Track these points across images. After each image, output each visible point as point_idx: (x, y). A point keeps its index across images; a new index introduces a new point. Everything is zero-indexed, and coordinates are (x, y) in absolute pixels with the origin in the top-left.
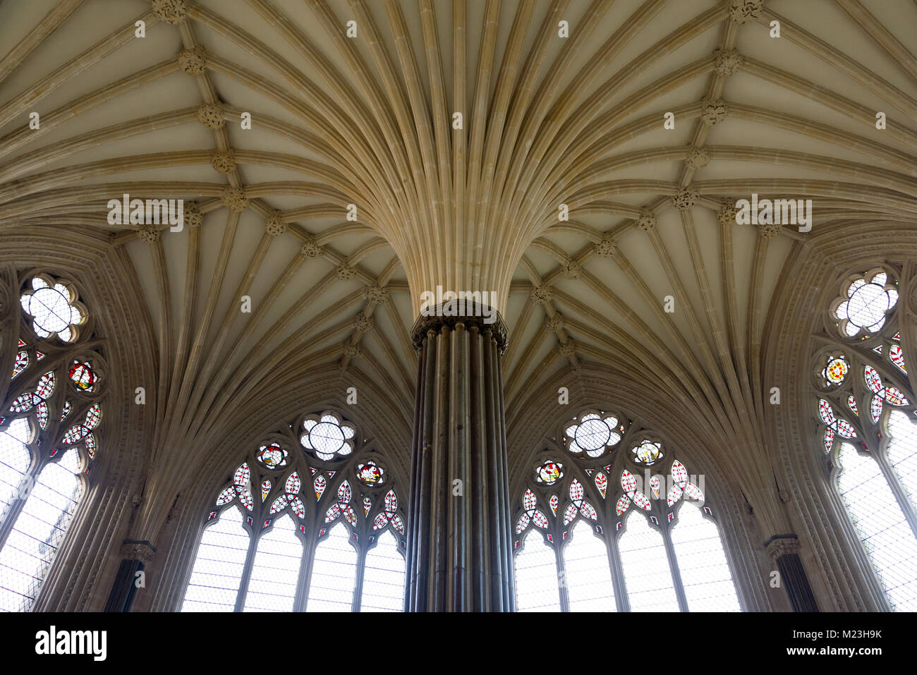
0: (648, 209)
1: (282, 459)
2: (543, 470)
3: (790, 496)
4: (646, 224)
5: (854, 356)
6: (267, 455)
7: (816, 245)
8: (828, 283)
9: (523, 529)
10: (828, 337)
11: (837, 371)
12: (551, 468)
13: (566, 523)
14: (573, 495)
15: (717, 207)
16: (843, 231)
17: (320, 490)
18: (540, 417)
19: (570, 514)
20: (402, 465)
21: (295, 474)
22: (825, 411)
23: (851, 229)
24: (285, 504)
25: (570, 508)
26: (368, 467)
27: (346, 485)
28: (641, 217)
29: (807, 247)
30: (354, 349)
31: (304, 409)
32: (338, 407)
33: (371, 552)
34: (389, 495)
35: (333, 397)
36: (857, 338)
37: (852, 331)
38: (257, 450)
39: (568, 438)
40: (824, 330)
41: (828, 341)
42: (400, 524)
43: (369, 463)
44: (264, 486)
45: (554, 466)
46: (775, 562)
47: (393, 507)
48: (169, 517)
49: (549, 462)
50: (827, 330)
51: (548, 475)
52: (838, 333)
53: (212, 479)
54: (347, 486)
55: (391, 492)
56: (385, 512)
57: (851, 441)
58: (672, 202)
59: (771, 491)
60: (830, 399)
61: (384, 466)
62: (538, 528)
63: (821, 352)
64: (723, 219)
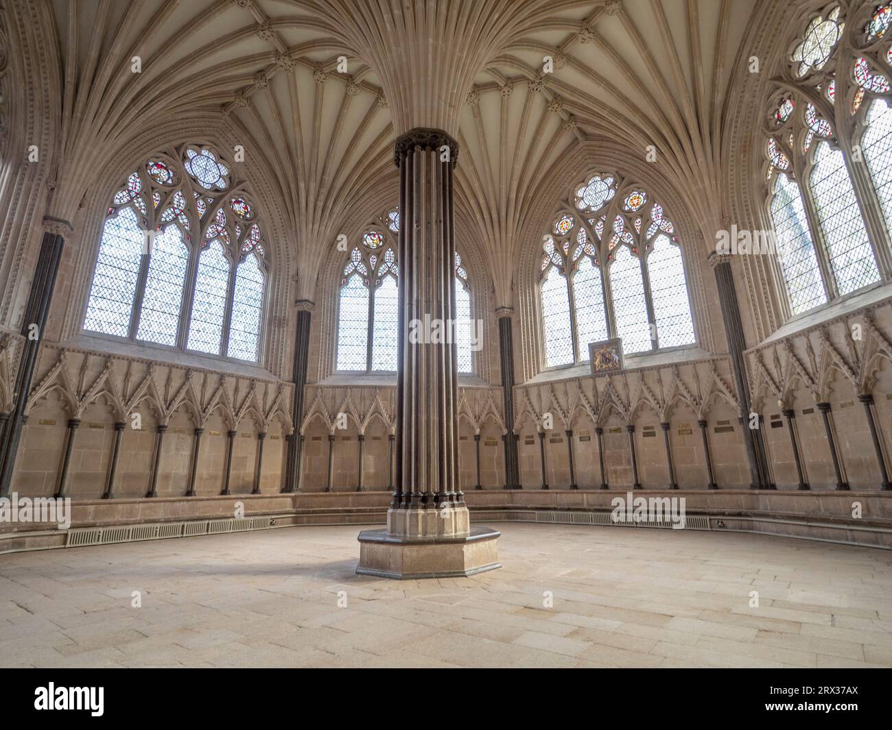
0: (511, 81)
1: (169, 178)
2: (368, 237)
3: (518, 288)
4: (506, 92)
5: (578, 220)
6: (155, 171)
7: (586, 146)
8: (582, 172)
9: (349, 272)
10: (569, 205)
11: (565, 226)
12: (375, 237)
13: (380, 274)
14: (387, 258)
15: (550, 98)
16: (605, 144)
17: (201, 211)
18: (375, 200)
19: (383, 269)
20: (268, 208)
21: (180, 194)
22: (549, 246)
23: (610, 145)
24: (173, 215)
25: (383, 266)
26: (239, 202)
27: (221, 212)
28: (506, 85)
29: (581, 145)
30: (246, 101)
31: (189, 139)
32: (216, 145)
33: (241, 265)
34: (254, 228)
35: (213, 136)
36: (583, 211)
37: (582, 206)
38: (147, 165)
39: (390, 220)
40: (568, 199)
41: (567, 207)
42: (261, 250)
43: (240, 200)
44: (154, 197)
45: (377, 236)
46: (498, 319)
47: (257, 237)
48: (80, 206)
49: (374, 232)
50: (569, 200)
51: (371, 241)
52: (574, 204)
53: (112, 180)
54: (222, 214)
55: (256, 226)
56: (251, 239)
57: (558, 266)
58: (529, 84)
59: (509, 283)
60: (555, 240)
61: (252, 205)
62: (360, 274)
63: (561, 212)
64: (550, 109)
